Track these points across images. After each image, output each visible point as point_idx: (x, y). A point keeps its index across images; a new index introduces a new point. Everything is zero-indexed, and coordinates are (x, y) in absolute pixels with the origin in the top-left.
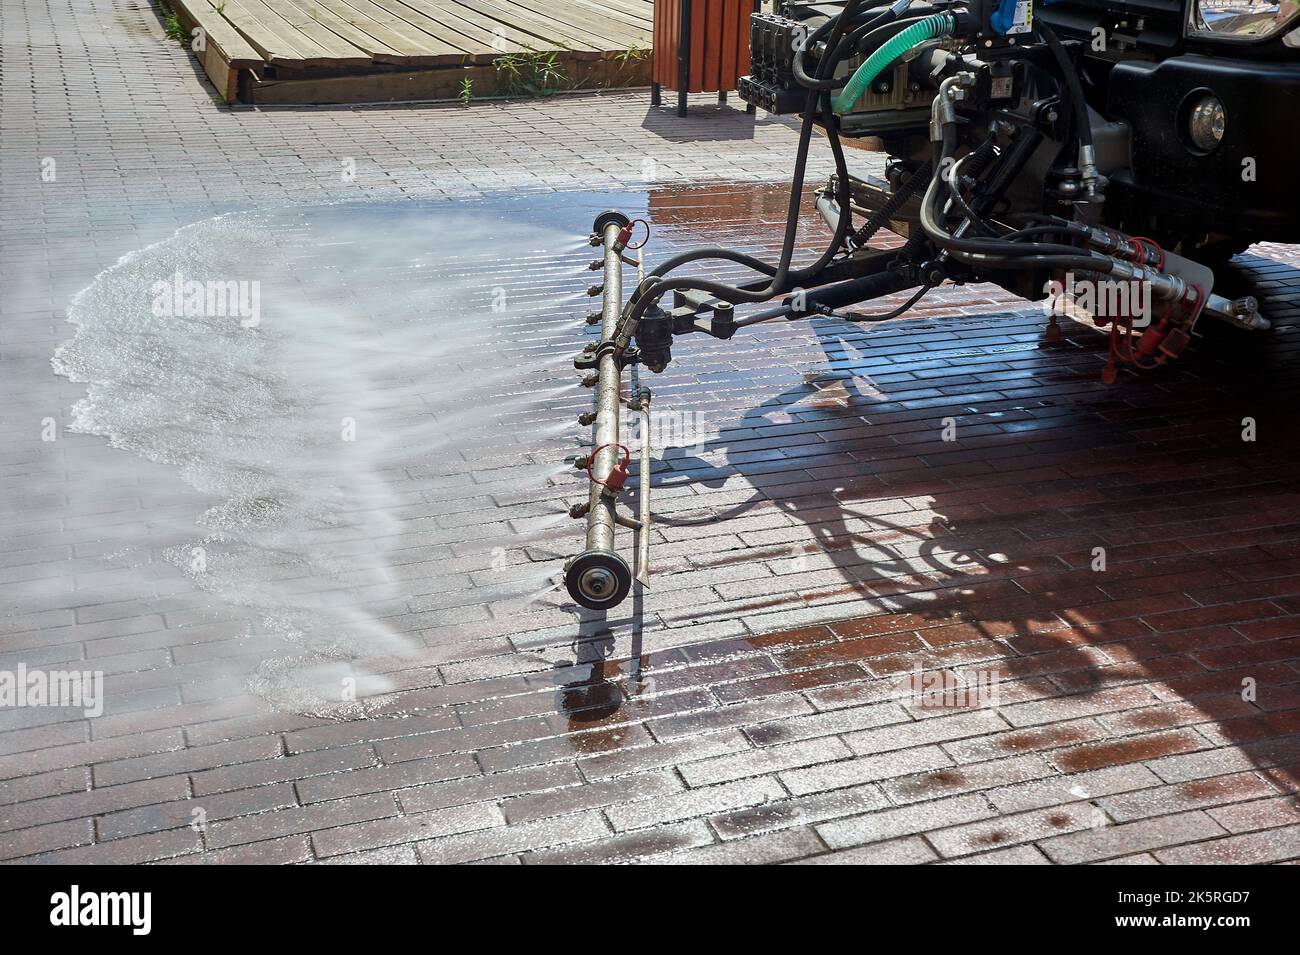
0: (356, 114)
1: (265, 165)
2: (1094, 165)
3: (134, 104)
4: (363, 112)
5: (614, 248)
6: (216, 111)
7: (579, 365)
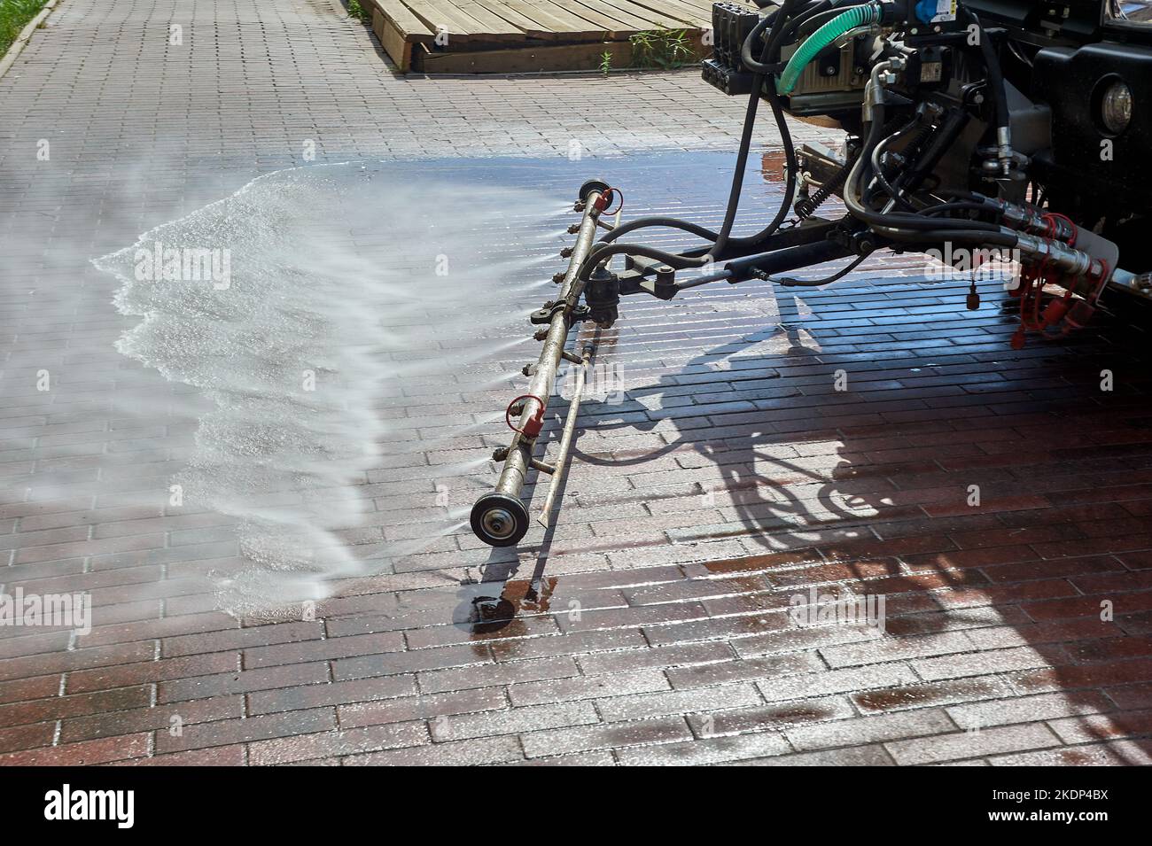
0: (511, 82)
1: (436, 125)
2: (1009, 145)
3: (325, 72)
4: (517, 81)
5: (591, 215)
6: (393, 79)
7: (535, 321)
